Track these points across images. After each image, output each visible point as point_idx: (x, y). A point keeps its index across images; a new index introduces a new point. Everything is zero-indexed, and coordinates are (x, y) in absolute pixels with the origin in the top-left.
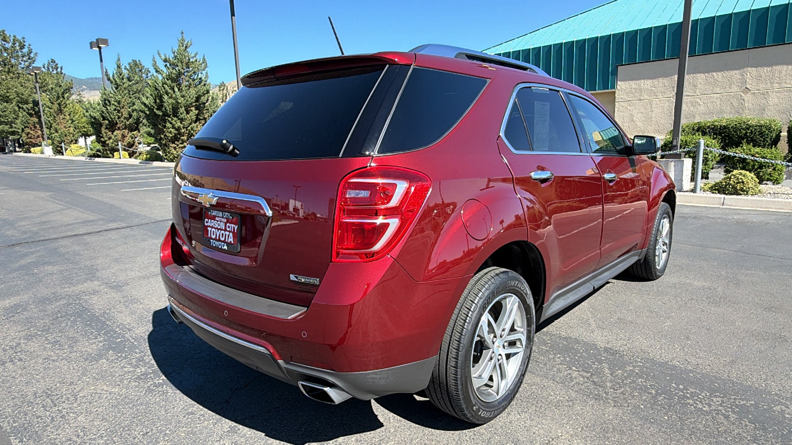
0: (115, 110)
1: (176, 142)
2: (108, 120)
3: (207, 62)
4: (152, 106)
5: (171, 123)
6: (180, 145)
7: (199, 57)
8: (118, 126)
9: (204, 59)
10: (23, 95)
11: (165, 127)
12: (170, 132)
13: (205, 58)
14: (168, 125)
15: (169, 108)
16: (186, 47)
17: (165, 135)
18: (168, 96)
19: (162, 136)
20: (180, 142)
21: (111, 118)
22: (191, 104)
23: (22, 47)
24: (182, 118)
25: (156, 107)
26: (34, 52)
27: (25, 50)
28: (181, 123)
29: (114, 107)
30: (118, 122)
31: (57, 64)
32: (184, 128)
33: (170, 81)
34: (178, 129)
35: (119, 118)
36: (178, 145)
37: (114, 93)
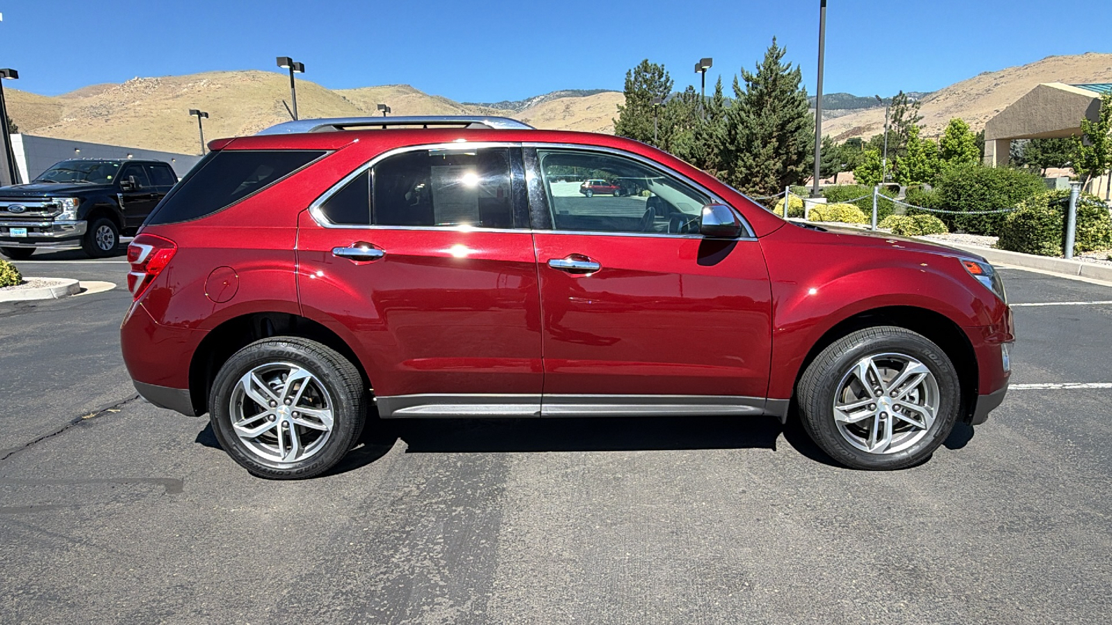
0: (705, 145)
1: (747, 185)
2: (696, 157)
3: (802, 75)
4: (725, 139)
5: (743, 161)
6: (751, 189)
7: (794, 68)
8: (707, 164)
9: (798, 70)
10: (646, 131)
11: (736, 165)
12: (741, 172)
13: (800, 68)
14: (740, 163)
15: (741, 140)
16: (776, 58)
17: (736, 177)
18: (743, 125)
19: (733, 177)
20: (751, 184)
21: (699, 155)
22: (771, 134)
23: (661, 76)
24: (756, 153)
25: (729, 140)
26: (671, 79)
27: (663, 79)
28: (754, 160)
29: (704, 142)
30: (707, 159)
31: (694, 91)
32: (757, 166)
33: (749, 106)
34: (749, 168)
35: (709, 154)
36: (748, 189)
37: (708, 124)
